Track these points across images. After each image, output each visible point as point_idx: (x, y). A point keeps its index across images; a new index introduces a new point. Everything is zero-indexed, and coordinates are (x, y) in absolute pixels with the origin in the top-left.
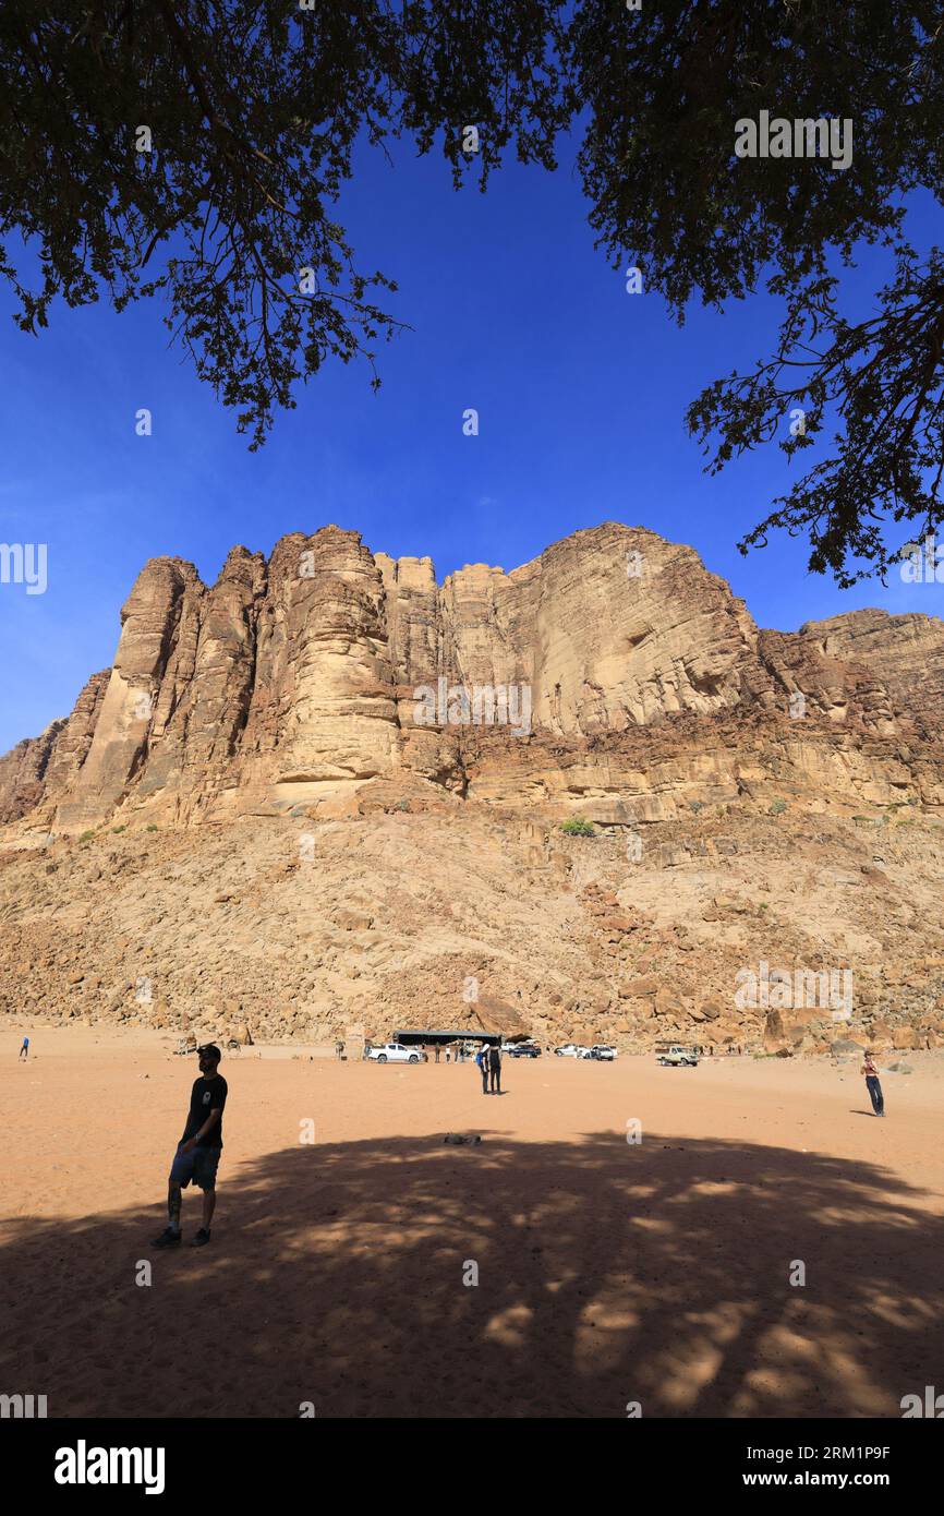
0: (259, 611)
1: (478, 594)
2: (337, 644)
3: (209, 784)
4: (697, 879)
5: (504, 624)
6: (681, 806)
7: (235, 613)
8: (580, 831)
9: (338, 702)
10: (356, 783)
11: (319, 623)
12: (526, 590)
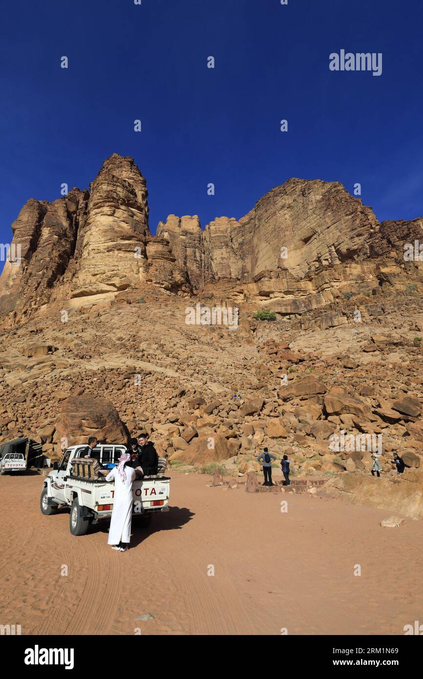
0: (79, 215)
1: (222, 232)
2: (106, 209)
3: (33, 303)
4: (354, 331)
5: (236, 246)
6: (337, 297)
7: (61, 213)
8: (267, 318)
9: (106, 244)
10: (116, 293)
11: (95, 197)
12: (248, 226)
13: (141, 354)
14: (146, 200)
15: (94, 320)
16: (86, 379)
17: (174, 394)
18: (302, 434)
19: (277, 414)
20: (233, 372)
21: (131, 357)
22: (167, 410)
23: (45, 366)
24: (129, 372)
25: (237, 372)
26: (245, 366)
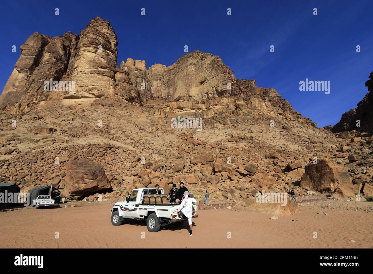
0: (72, 49)
1: (158, 72)
2: (91, 49)
3: (34, 99)
4: (224, 131)
5: (165, 81)
6: (216, 113)
7: (59, 45)
9: (90, 69)
10: (95, 99)
11: (84, 40)
12: (172, 71)
13: (112, 136)
14: (116, 48)
15: (80, 114)
16: (79, 150)
17: (135, 160)
18: (205, 181)
19: (191, 171)
20: (165, 149)
21: (106, 138)
22: (131, 169)
23: (48, 141)
24: (106, 146)
25: (167, 149)
26: (170, 146)
